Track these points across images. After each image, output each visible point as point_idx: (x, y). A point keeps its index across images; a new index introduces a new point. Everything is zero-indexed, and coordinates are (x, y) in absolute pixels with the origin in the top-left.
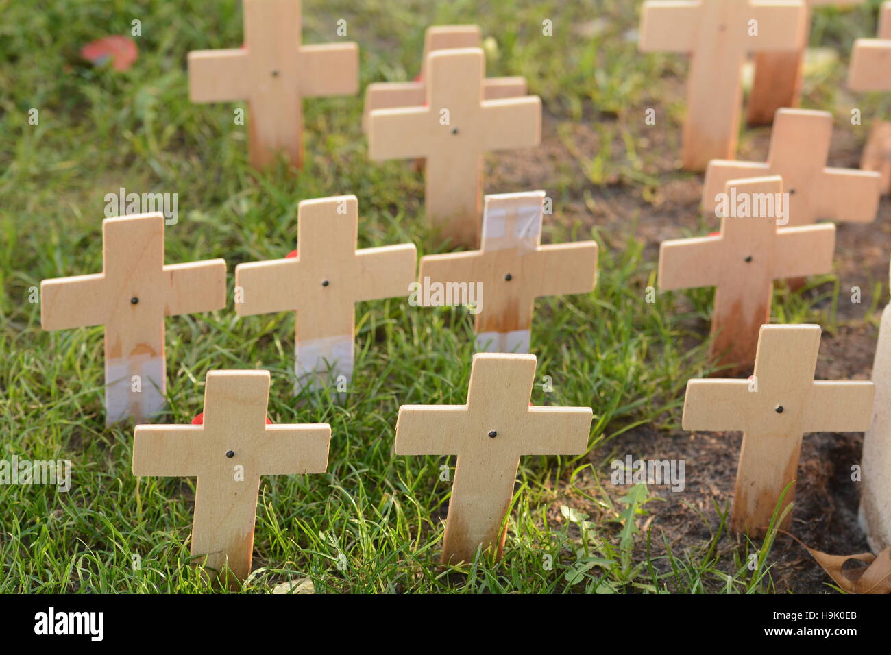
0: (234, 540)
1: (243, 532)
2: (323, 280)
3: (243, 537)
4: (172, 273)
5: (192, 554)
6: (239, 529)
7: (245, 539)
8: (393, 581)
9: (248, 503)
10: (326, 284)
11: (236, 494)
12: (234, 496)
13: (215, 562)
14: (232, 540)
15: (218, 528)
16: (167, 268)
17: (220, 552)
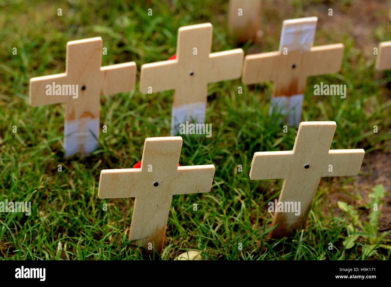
0: (154, 231)
1: (160, 227)
2: (191, 72)
3: (160, 229)
4: (106, 72)
5: (130, 239)
6: (158, 225)
7: (161, 230)
8: (251, 254)
9: (165, 210)
10: (192, 74)
11: (157, 206)
12: (156, 207)
13: (143, 244)
14: (153, 231)
15: (146, 225)
16: (103, 69)
17: (146, 238)
